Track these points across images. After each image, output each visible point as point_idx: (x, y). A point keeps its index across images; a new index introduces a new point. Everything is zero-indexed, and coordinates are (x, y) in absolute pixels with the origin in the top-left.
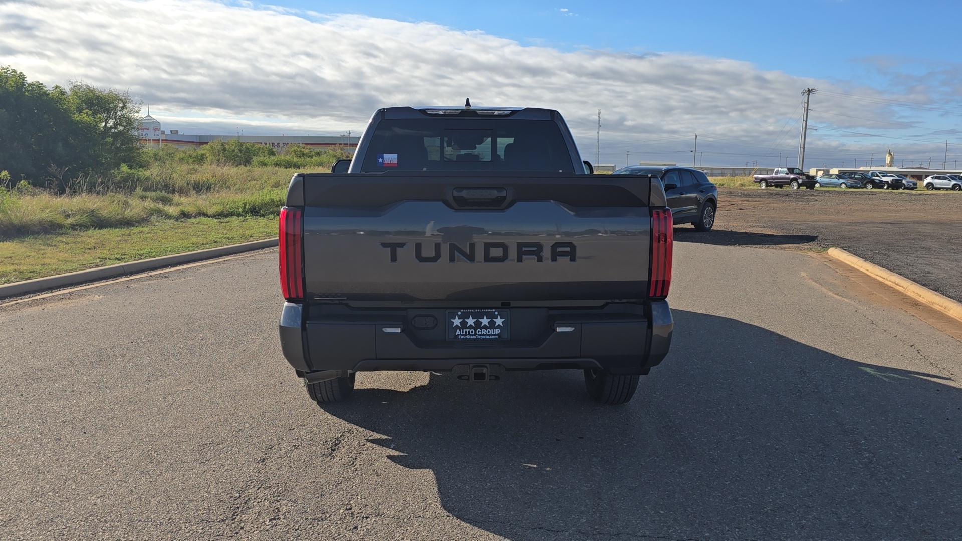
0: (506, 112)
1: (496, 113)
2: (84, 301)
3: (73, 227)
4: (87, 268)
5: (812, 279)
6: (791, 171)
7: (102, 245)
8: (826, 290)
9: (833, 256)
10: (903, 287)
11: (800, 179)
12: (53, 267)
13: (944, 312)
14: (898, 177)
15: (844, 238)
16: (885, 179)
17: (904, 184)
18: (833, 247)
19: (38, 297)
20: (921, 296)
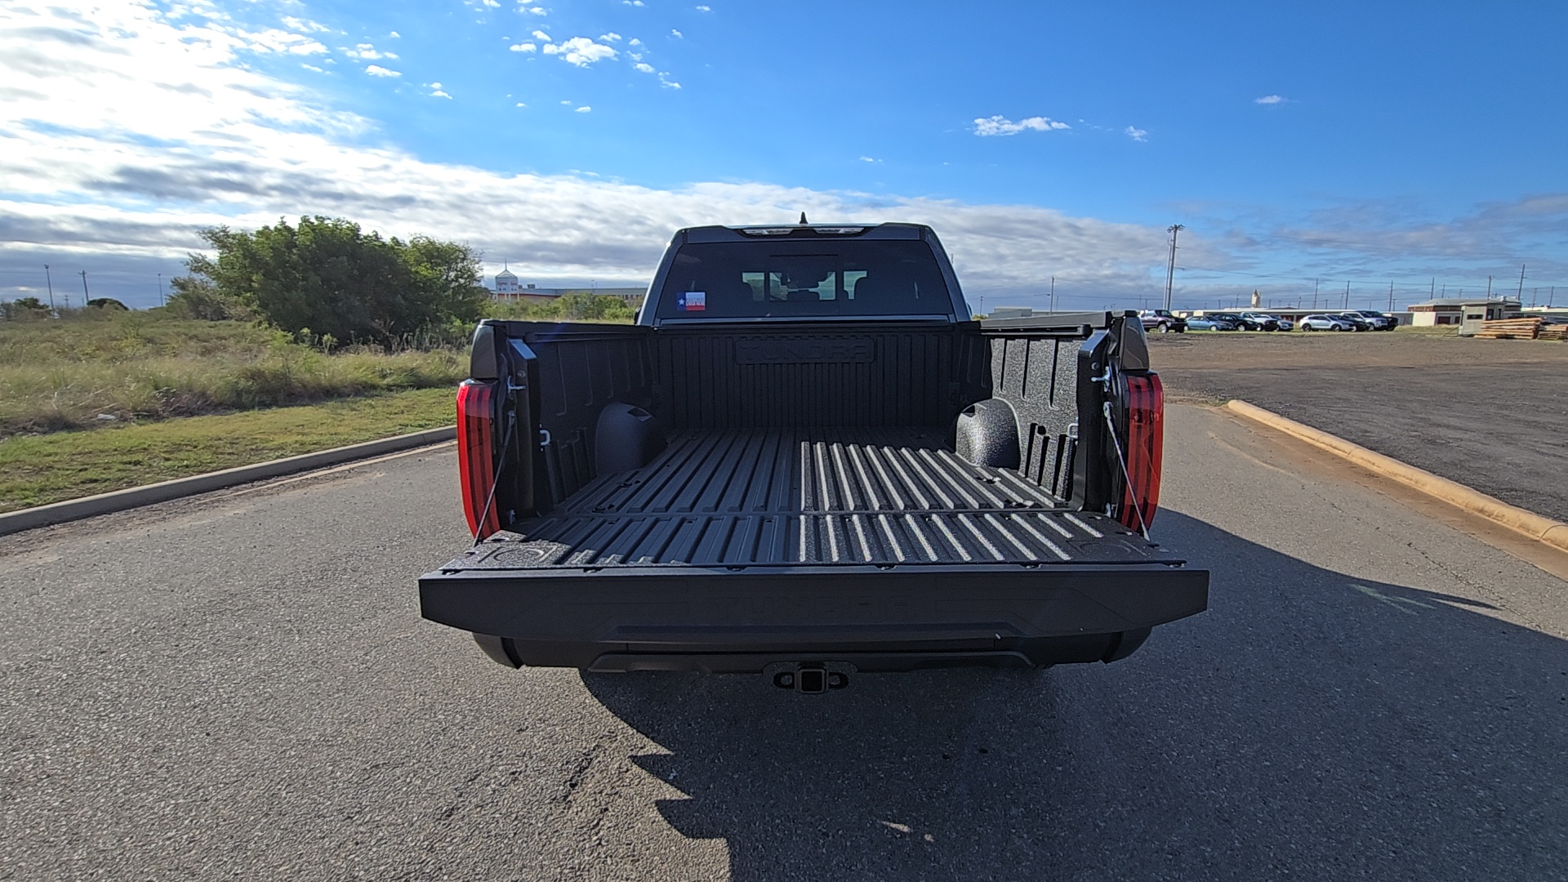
0: (857, 230)
1: (842, 231)
2: (360, 481)
3: (389, 388)
4: (381, 438)
5: (1224, 440)
6: (1159, 313)
7: (410, 409)
8: (1249, 457)
9: (1236, 410)
10: (1343, 451)
11: (1168, 321)
12: (342, 438)
13: (1415, 487)
14: (1273, 317)
15: (1241, 388)
16: (1258, 320)
17: (1279, 326)
18: (1233, 399)
19: (309, 476)
20: (1374, 464)
